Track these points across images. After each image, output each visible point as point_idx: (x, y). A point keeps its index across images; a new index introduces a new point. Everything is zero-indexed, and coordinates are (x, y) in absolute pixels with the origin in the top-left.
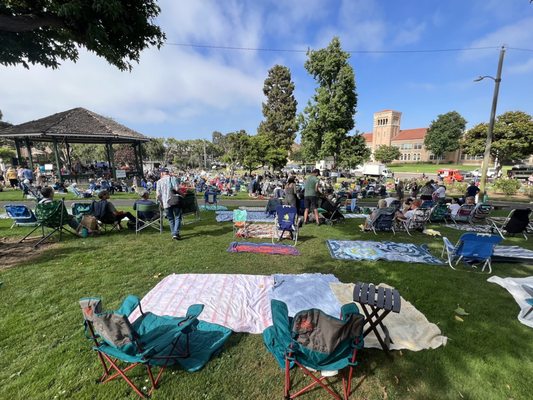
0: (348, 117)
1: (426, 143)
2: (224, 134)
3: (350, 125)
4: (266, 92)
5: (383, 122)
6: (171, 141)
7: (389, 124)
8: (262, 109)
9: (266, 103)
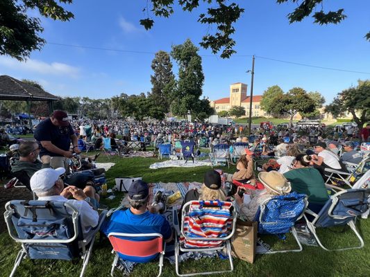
0: (198, 88)
1: (262, 104)
2: (129, 95)
3: (200, 93)
4: (153, 68)
5: (236, 90)
6: (86, 99)
7: (240, 92)
8: (151, 79)
9: (153, 75)
